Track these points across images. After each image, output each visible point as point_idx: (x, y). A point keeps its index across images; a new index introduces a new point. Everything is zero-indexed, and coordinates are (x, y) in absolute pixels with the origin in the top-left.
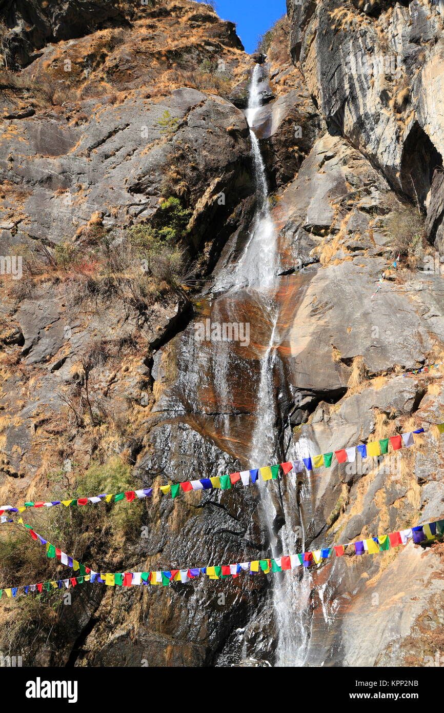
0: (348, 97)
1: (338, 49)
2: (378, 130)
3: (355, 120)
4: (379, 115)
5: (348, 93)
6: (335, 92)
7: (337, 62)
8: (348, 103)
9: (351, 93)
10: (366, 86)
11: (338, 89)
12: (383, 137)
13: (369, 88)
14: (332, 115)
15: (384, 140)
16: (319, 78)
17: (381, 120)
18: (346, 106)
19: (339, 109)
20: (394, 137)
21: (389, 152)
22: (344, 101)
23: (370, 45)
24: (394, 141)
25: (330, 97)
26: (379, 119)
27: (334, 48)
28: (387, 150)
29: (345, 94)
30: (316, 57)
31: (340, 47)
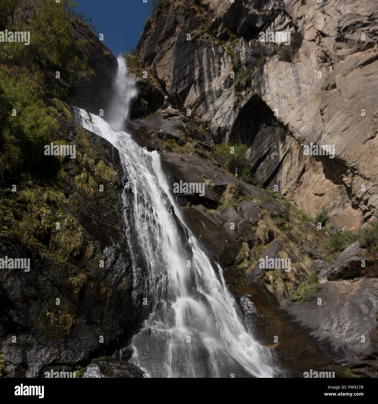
0: (196, 80)
1: (194, 51)
2: (218, 103)
3: (199, 95)
4: (222, 92)
5: (196, 78)
6: (186, 77)
7: (191, 59)
8: (195, 85)
9: (200, 78)
10: (213, 75)
11: (188, 75)
12: (222, 106)
13: (215, 76)
14: (178, 92)
15: (222, 109)
16: (172, 69)
17: (223, 95)
18: (192, 88)
19: (186, 88)
20: (232, 106)
21: (224, 117)
22: (192, 82)
23: (221, 52)
24: (231, 109)
25: (180, 80)
26: (221, 95)
27: (190, 51)
28: (223, 116)
29: (194, 78)
30: (171, 58)
31: (196, 50)
